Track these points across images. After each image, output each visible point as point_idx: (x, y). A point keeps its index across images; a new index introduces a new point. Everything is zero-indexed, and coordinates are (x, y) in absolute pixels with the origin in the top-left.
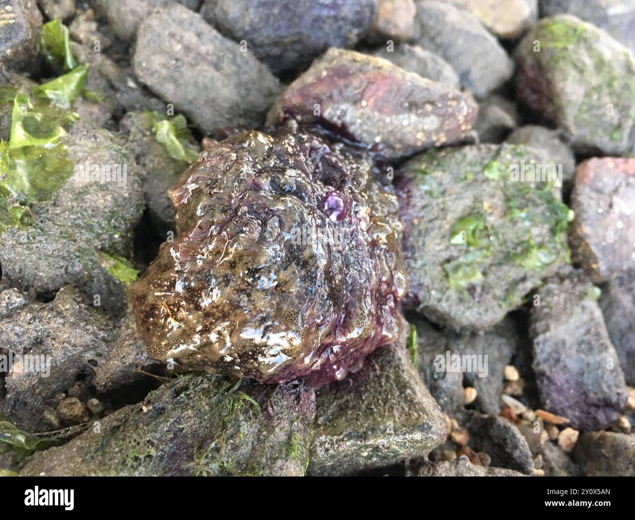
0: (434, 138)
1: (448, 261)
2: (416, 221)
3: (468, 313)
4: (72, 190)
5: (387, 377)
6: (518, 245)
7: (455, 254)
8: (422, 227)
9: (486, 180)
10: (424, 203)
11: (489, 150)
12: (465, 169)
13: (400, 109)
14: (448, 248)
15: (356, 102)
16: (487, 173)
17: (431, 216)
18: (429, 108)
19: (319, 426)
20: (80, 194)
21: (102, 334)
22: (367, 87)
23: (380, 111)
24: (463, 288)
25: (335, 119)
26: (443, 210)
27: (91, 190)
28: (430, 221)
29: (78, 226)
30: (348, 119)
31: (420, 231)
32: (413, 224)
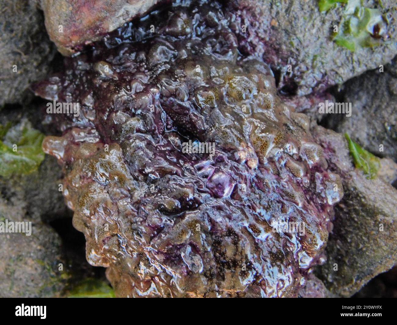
2: (275, 23)
5: (356, 211)
8: (285, 23)
31: (286, 31)
32: (273, 28)
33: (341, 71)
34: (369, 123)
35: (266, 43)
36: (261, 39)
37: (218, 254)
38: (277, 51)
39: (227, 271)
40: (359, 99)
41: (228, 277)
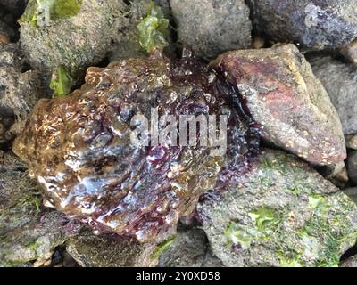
0: (299, 151)
1: (237, 221)
2: (240, 185)
3: (222, 254)
4: (70, 24)
5: (129, 250)
6: (289, 250)
7: (245, 221)
8: (241, 191)
9: (307, 201)
10: (254, 180)
11: (327, 187)
12: (299, 184)
13: (286, 119)
14: (243, 215)
15: (261, 94)
16: (310, 199)
17: (251, 191)
18: (306, 134)
19: (77, 239)
20: (72, 29)
21: (28, 108)
22: (273, 91)
23: (272, 111)
24: (232, 241)
25: (243, 93)
26: (262, 194)
27: (78, 31)
28: (248, 193)
29: (58, 46)
30: (250, 98)
31: (236, 193)
32: (237, 185)
33: (212, 228)
34: (178, 248)
35: (227, 181)
36: (230, 178)
37: (106, 160)
38: (224, 189)
39: (94, 169)
40: (190, 239)
41: (89, 170)
